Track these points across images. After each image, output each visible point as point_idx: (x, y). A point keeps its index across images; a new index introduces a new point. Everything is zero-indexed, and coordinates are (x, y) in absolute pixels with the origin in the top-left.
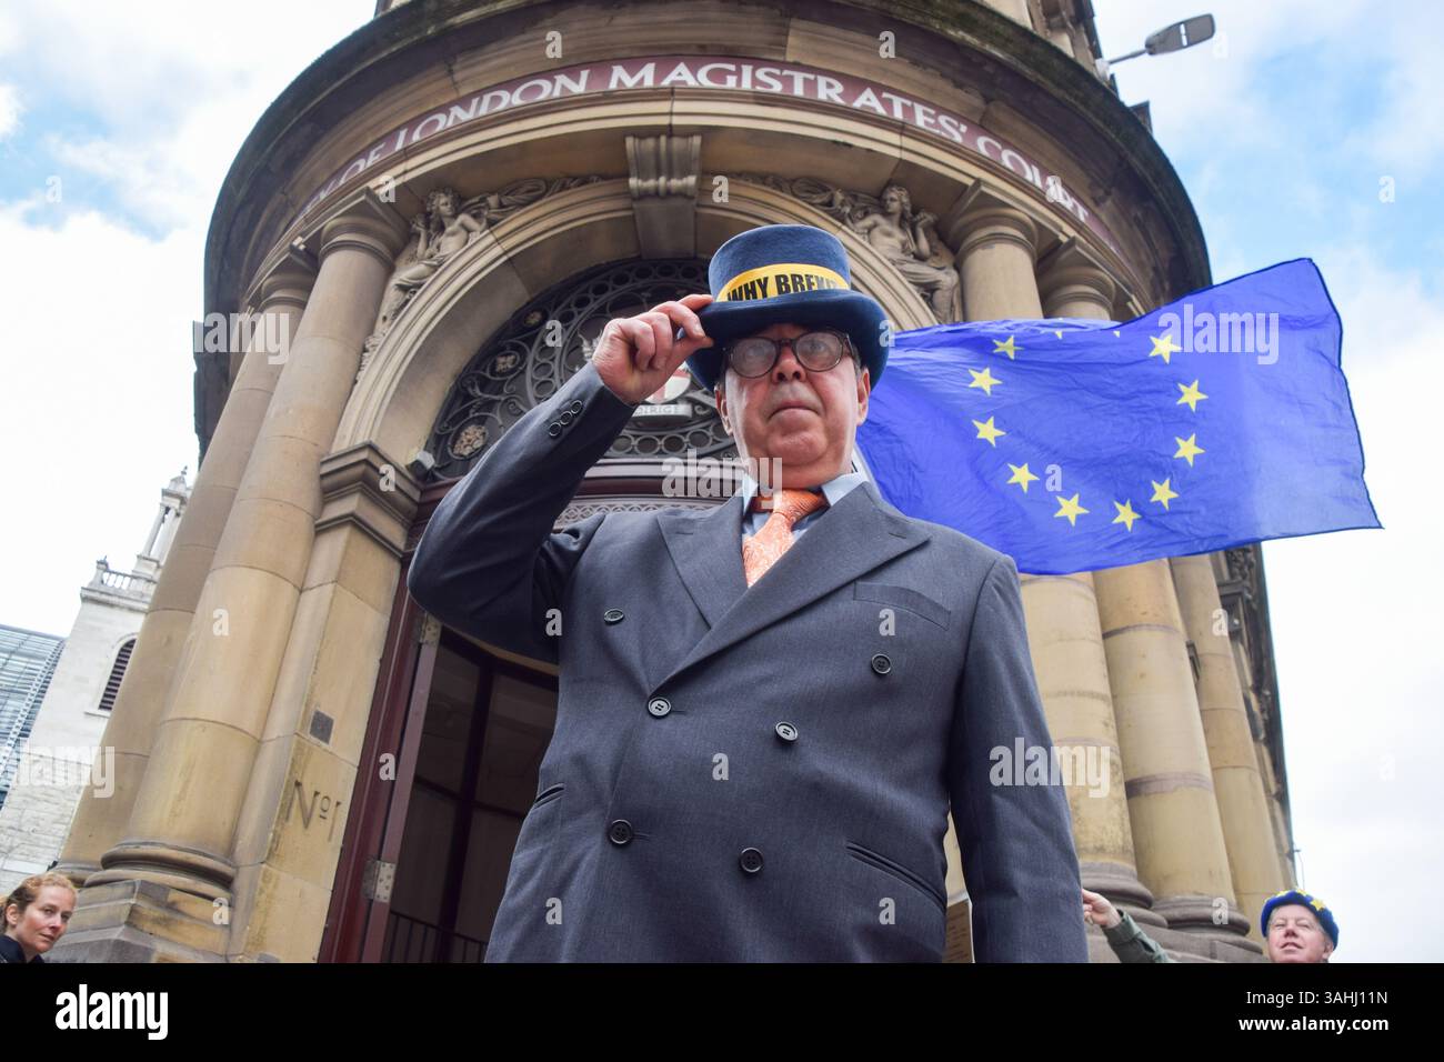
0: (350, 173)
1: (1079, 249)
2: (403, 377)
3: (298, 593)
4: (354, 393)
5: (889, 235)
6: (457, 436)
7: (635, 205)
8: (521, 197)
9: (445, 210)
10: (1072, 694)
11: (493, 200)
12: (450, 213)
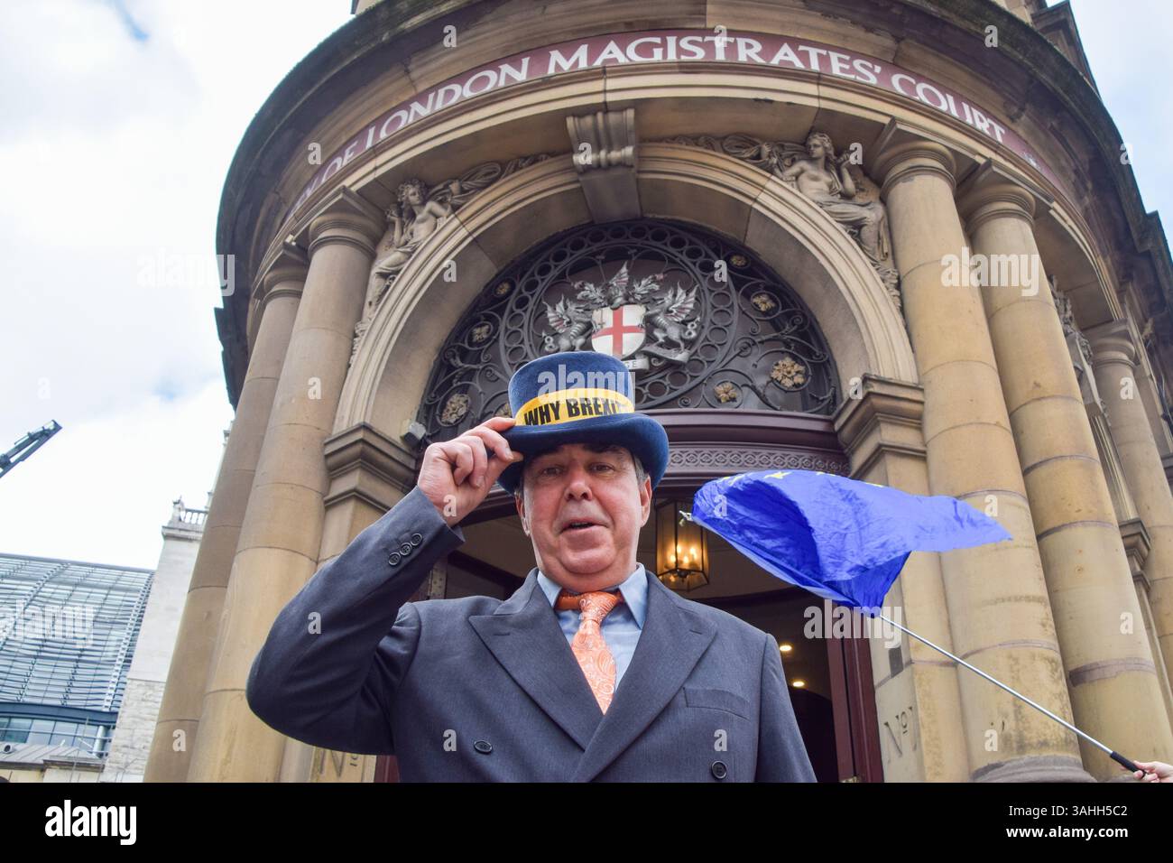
0: (328, 174)
1: (995, 169)
2: (389, 358)
3: (314, 563)
4: (349, 375)
5: (816, 179)
6: (444, 406)
7: (581, 179)
8: (479, 181)
9: (414, 199)
10: (1009, 599)
11: (454, 187)
12: (418, 202)
